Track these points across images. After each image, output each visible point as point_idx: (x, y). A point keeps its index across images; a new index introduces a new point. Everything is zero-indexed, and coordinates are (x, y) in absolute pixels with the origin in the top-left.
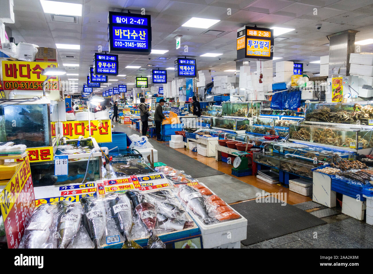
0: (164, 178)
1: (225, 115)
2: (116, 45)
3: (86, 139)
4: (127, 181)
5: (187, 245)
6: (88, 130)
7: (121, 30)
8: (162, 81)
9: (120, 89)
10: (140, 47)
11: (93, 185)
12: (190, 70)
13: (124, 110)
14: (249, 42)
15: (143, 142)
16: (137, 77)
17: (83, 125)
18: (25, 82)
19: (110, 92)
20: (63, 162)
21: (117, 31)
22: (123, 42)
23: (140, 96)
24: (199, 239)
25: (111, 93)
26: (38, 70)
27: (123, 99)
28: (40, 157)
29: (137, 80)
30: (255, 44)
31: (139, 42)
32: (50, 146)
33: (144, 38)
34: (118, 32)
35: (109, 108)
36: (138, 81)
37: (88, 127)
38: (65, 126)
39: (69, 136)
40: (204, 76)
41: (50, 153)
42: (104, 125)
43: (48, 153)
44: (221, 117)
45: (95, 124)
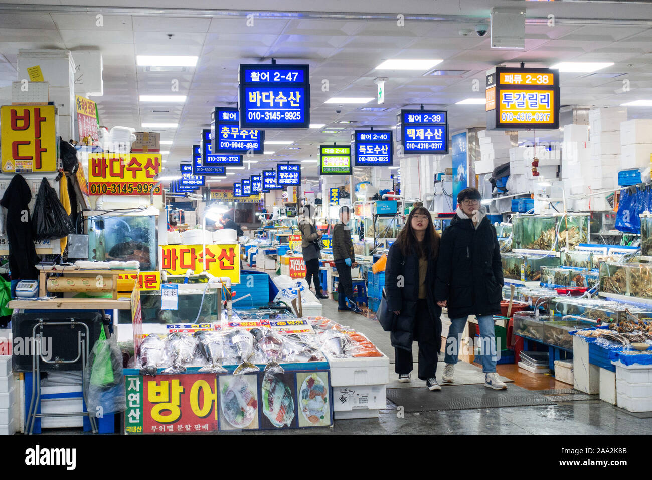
0: (307, 324)
1: (519, 248)
2: (251, 117)
3: (197, 275)
4: (254, 325)
5: (311, 378)
6: (201, 261)
7: (258, 93)
8: (381, 159)
9: (282, 175)
10: (291, 119)
11: (208, 326)
12: (433, 138)
13: (293, 238)
14: (505, 97)
15: (298, 289)
16: (322, 147)
17: (193, 251)
18: (117, 183)
19: (255, 184)
20: (172, 292)
21: (253, 94)
22: (263, 113)
23: (339, 197)
24: (326, 373)
25: (258, 187)
26: (135, 166)
27: (294, 205)
28: (144, 284)
29: (322, 155)
30: (518, 101)
31: (289, 112)
32: (156, 270)
33: (297, 103)
34: (254, 96)
35: (252, 232)
36: (324, 158)
37: (201, 255)
38: (166, 254)
39: (170, 270)
40: (491, 145)
41: (157, 280)
42: (228, 253)
43: (154, 280)
44: (510, 251)
45: (212, 251)
